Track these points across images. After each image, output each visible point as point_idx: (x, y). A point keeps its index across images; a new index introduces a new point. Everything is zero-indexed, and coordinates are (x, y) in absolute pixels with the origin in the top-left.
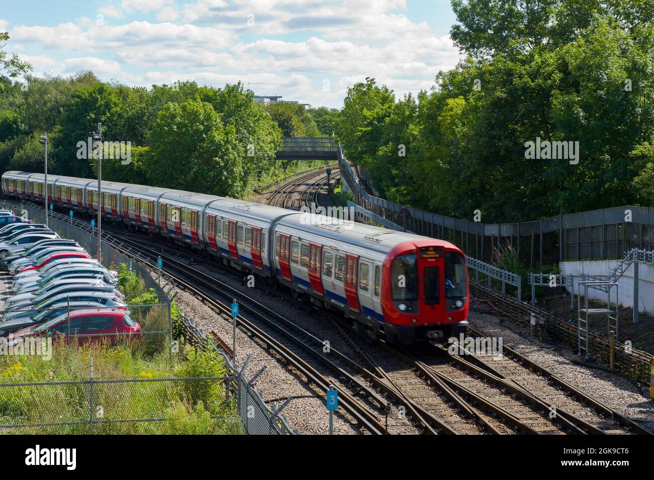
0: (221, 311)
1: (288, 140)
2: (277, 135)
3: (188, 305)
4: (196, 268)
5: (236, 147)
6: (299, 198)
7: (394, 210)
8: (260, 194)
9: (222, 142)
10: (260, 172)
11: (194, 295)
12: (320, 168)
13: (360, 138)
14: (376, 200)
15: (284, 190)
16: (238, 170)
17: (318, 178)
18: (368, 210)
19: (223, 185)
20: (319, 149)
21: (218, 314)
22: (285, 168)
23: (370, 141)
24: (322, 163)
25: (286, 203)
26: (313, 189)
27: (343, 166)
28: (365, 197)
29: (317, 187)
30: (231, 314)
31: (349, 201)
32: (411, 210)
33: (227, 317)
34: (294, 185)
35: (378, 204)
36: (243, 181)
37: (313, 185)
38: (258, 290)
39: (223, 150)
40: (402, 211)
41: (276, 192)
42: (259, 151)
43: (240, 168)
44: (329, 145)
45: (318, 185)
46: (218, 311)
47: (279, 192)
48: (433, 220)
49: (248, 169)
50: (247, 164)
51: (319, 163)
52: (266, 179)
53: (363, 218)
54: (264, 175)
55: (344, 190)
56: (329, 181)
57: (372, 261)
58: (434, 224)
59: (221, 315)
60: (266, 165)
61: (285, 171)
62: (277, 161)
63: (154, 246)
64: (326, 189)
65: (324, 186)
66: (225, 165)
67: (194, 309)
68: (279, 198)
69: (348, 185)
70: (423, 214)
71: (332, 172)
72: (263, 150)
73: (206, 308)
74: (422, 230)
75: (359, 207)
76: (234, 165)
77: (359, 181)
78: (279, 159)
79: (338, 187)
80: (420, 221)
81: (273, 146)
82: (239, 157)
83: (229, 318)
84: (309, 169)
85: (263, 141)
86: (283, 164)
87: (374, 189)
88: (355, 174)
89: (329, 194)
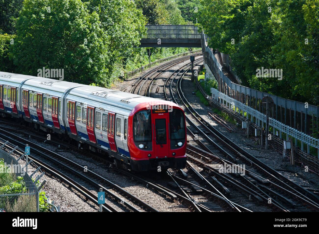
0: (88, 198)
1: (153, 27)
2: (142, 22)
3: (55, 192)
4: (64, 155)
5: (101, 34)
6: (163, 85)
7: (257, 97)
8: (125, 80)
9: (87, 30)
10: (125, 59)
11: (61, 183)
12: (184, 55)
13: (223, 26)
14: (239, 87)
15: (149, 76)
16: (104, 57)
17: (182, 64)
18: (231, 96)
19: (89, 72)
20: (183, 37)
21: (85, 201)
22: (149, 55)
23: (234, 29)
24: (186, 50)
25: (151, 90)
26: (178, 75)
27: (206, 54)
28: (228, 85)
29: (181, 74)
30: (97, 202)
31: (212, 88)
32: (274, 98)
33: (93, 204)
34: (158, 71)
35: (241, 91)
36: (109, 68)
37: (177, 71)
38: (124, 177)
39: (89, 38)
40: (264, 100)
41: (141, 78)
42: (124, 39)
43: (106, 56)
44: (193, 32)
45: (182, 71)
46: (84, 198)
47: (144, 79)
48: (296, 108)
49: (114, 55)
50: (112, 52)
51: (182, 50)
52: (131, 66)
53: (227, 105)
54: (130, 62)
55: (208, 77)
56: (193, 67)
57: (123, 116)
58: (297, 112)
59: (88, 202)
60: (131, 52)
61: (149, 57)
62: (142, 48)
63: (22, 133)
64: (190, 75)
65: (187, 72)
66: (91, 52)
67: (60, 196)
68: (144, 85)
69: (211, 73)
70: (286, 102)
71: (196, 58)
72: (128, 37)
73: (72, 195)
74: (285, 117)
75: (223, 94)
76: (100, 52)
77: (223, 68)
78: (144, 47)
79: (202, 74)
80: (283, 108)
81: (138, 33)
82: (104, 44)
83: (96, 205)
84: (173, 55)
85: (128, 29)
86: (148, 50)
87: (237, 77)
88: (218, 61)
89: (192, 81)
